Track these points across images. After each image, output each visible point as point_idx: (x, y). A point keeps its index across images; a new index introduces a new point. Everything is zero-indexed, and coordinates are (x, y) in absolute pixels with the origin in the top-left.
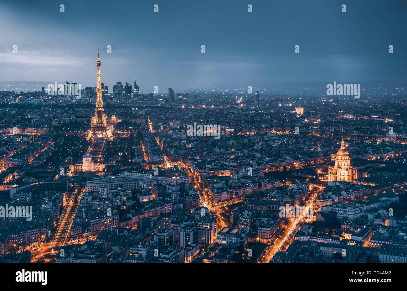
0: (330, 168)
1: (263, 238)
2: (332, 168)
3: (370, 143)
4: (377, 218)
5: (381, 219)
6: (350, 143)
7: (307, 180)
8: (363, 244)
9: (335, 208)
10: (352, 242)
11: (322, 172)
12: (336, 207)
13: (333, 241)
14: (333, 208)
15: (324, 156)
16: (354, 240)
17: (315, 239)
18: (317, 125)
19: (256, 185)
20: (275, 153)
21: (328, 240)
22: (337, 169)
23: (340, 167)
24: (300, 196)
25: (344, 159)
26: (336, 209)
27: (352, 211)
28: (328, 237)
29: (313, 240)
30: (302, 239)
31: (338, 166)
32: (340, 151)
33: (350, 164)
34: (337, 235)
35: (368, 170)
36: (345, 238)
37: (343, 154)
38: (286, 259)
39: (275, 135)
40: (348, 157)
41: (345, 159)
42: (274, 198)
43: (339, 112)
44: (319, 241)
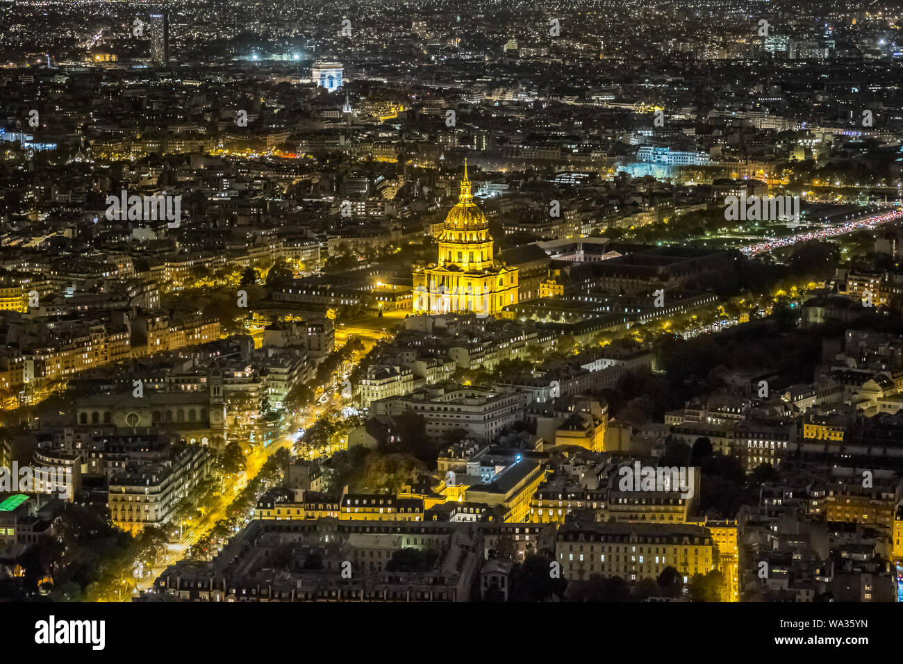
0: (418, 270)
1: (131, 520)
2: (426, 272)
3: (578, 182)
4: (567, 429)
5: (581, 428)
6: (506, 186)
7: (331, 314)
8: (508, 514)
9: (420, 406)
10: (468, 512)
11: (390, 286)
12: (423, 401)
13: (399, 511)
14: (413, 405)
15: (404, 232)
16: (475, 505)
17: (333, 510)
18: (387, 126)
19: (125, 339)
20: (215, 226)
21: (381, 510)
22: (443, 273)
23: (454, 268)
24: (292, 370)
25: (468, 239)
26: (423, 408)
27: (482, 409)
28: (381, 502)
29: (324, 514)
30: (283, 514)
31: (448, 264)
32: (457, 215)
33: (491, 257)
34: (418, 492)
35: (557, 273)
36: (447, 500)
37: (466, 222)
38: (206, 586)
39: (222, 164)
40: (484, 232)
41: (475, 239)
42: (189, 382)
43: (475, 82)
44: (345, 517)
